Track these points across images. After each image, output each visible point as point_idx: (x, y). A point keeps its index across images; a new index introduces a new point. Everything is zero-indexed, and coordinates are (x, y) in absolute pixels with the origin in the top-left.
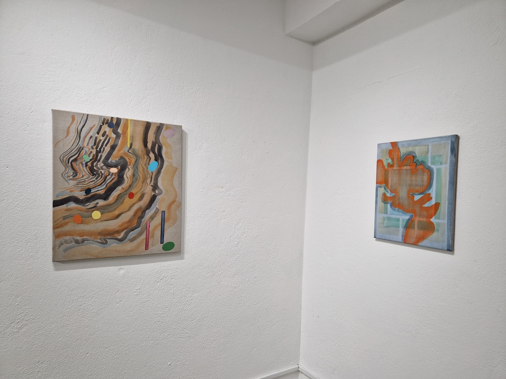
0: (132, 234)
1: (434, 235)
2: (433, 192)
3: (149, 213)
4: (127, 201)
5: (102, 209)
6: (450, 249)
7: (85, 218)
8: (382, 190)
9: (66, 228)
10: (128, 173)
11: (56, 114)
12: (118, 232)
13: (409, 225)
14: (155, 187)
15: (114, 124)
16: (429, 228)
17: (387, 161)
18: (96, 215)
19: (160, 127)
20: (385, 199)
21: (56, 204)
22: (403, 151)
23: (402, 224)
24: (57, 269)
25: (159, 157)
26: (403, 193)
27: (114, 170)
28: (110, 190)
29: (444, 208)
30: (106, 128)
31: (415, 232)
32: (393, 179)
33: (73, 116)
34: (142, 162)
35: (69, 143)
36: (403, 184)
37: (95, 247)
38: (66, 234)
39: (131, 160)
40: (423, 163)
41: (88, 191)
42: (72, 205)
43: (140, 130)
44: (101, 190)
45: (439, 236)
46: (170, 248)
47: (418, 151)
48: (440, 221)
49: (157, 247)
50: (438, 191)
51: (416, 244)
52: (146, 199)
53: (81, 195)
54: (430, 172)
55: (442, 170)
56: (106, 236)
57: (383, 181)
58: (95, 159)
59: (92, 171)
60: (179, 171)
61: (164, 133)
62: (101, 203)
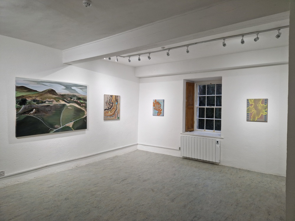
0: (114, 116)
1: (161, 114)
2: (161, 108)
3: (116, 112)
4: (113, 110)
5: (110, 111)
6: (163, 116)
7: (108, 113)
8: (154, 107)
9: (106, 114)
10: (113, 105)
11: (105, 95)
12: (112, 115)
13: (158, 113)
14: (117, 107)
15: (112, 96)
16: (161, 113)
17: (155, 102)
18: (109, 112)
19: (117, 96)
20: (154, 109)
21: (105, 110)
22: (157, 101)
23: (157, 113)
24: (104, 121)
25: (117, 102)
26: (157, 108)
27: (112, 104)
28: (111, 108)
29: (162, 110)
30: (111, 97)
31: (159, 114)
32: (155, 105)
33: (107, 95)
34: (115, 103)
35: (106, 100)
36: (157, 106)
37: (109, 118)
38: (106, 115)
39: (114, 102)
40: (160, 103)
41: (108, 108)
42: (107, 110)
43: (115, 97)
44: (110, 108)
45: (162, 114)
46: (119, 118)
47: (159, 101)
48: (162, 112)
49: (117, 118)
50: (162, 107)
51: (159, 116)
52: (116, 109)
53: (108, 109)
54: (161, 104)
55: (162, 104)
56: (111, 115)
57: (154, 106)
58: (109, 102)
59: (109, 104)
60: (120, 104)
61: (118, 97)
62: (110, 110)
